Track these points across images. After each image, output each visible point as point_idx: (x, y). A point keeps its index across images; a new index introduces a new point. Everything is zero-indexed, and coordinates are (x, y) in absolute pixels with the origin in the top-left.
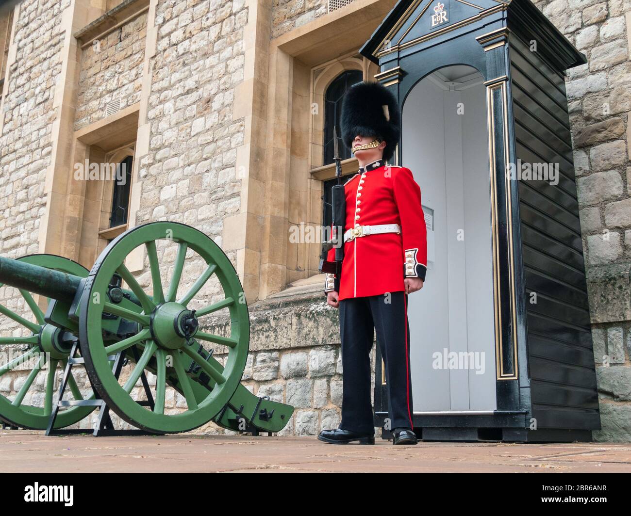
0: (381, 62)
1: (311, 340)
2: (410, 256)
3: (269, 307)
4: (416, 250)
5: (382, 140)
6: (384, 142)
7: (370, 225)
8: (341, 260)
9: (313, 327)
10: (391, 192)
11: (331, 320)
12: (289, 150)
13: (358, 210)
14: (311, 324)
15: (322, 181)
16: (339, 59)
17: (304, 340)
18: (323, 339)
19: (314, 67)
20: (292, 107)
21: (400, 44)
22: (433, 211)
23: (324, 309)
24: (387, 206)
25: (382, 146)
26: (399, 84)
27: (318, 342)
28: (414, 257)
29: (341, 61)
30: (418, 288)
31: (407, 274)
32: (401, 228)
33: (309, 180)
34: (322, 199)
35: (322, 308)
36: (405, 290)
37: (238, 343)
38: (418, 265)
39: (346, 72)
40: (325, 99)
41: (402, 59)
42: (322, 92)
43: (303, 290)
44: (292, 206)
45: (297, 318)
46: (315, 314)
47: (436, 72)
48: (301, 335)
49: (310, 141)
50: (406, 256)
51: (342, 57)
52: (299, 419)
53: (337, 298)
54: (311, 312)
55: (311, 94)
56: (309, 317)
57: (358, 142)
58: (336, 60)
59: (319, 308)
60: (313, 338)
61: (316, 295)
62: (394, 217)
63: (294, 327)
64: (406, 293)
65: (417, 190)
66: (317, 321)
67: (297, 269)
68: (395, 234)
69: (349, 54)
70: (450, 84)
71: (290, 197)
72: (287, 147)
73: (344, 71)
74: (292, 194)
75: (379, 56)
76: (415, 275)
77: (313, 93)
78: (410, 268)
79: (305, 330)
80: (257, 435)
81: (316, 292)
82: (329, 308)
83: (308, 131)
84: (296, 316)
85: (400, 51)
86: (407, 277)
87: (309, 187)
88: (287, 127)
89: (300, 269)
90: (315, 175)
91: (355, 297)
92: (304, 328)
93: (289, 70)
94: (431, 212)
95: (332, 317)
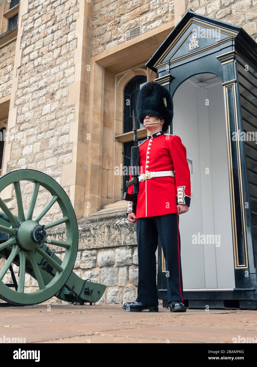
0: (159, 71)
1: (116, 242)
2: (180, 191)
3: (90, 222)
4: (184, 187)
5: (162, 119)
6: (163, 120)
7: (155, 172)
8: (137, 193)
9: (118, 234)
10: (168, 151)
11: (129, 230)
12: (103, 124)
13: (147, 162)
14: (117, 232)
15: (122, 143)
16: (132, 69)
17: (112, 243)
18: (124, 241)
19: (117, 74)
20: (104, 98)
21: (170, 60)
22: (192, 161)
23: (124, 223)
24: (166, 159)
25: (162, 122)
26: (170, 84)
27: (121, 244)
28: (183, 191)
29: (134, 70)
30: (186, 211)
31: (178, 202)
32: (174, 174)
33: (114, 142)
34: (123, 154)
35: (123, 222)
36: (177, 212)
37: (71, 246)
38: (186, 197)
39: (136, 77)
40: (124, 93)
41: (171, 70)
42: (122, 88)
43: (111, 211)
44: (104, 158)
45: (108, 228)
46: (119, 226)
47: (192, 77)
48: (110, 239)
49: (115, 119)
50: (178, 191)
51: (134, 68)
52: (109, 294)
53: (134, 217)
54: (116, 225)
55: (116, 90)
56: (115, 228)
57: (147, 120)
58: (130, 69)
59: (121, 222)
60: (118, 241)
61: (119, 214)
62: (170, 166)
63: (106, 234)
64: (178, 214)
65: (184, 149)
66: (120, 230)
67: (108, 198)
68: (171, 177)
69: (138, 66)
70: (201, 84)
71: (103, 153)
72: (101, 122)
73: (135, 76)
74: (104, 150)
75: (157, 68)
76: (184, 203)
77: (117, 89)
78: (180, 198)
79: (113, 236)
80: (83, 304)
81: (119, 212)
82: (127, 222)
83: (114, 112)
84: (107, 227)
85: (170, 65)
86: (179, 204)
87: (114, 146)
88: (101, 110)
89: (109, 197)
90: (118, 139)
91: (146, 216)
92: (112, 235)
93: (102, 75)
94: (191, 162)
95: (129, 228)
